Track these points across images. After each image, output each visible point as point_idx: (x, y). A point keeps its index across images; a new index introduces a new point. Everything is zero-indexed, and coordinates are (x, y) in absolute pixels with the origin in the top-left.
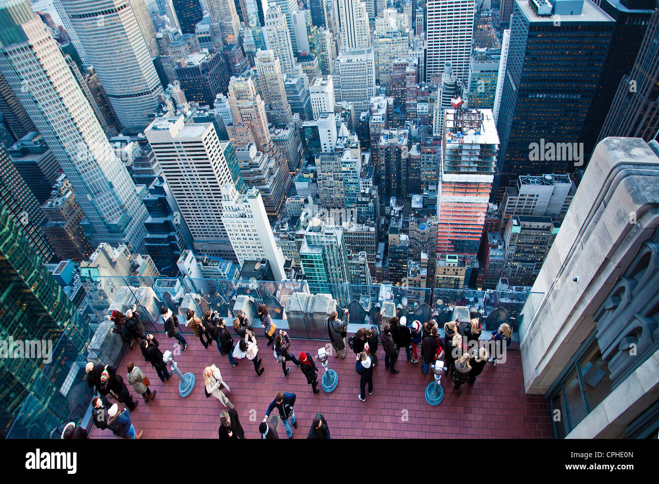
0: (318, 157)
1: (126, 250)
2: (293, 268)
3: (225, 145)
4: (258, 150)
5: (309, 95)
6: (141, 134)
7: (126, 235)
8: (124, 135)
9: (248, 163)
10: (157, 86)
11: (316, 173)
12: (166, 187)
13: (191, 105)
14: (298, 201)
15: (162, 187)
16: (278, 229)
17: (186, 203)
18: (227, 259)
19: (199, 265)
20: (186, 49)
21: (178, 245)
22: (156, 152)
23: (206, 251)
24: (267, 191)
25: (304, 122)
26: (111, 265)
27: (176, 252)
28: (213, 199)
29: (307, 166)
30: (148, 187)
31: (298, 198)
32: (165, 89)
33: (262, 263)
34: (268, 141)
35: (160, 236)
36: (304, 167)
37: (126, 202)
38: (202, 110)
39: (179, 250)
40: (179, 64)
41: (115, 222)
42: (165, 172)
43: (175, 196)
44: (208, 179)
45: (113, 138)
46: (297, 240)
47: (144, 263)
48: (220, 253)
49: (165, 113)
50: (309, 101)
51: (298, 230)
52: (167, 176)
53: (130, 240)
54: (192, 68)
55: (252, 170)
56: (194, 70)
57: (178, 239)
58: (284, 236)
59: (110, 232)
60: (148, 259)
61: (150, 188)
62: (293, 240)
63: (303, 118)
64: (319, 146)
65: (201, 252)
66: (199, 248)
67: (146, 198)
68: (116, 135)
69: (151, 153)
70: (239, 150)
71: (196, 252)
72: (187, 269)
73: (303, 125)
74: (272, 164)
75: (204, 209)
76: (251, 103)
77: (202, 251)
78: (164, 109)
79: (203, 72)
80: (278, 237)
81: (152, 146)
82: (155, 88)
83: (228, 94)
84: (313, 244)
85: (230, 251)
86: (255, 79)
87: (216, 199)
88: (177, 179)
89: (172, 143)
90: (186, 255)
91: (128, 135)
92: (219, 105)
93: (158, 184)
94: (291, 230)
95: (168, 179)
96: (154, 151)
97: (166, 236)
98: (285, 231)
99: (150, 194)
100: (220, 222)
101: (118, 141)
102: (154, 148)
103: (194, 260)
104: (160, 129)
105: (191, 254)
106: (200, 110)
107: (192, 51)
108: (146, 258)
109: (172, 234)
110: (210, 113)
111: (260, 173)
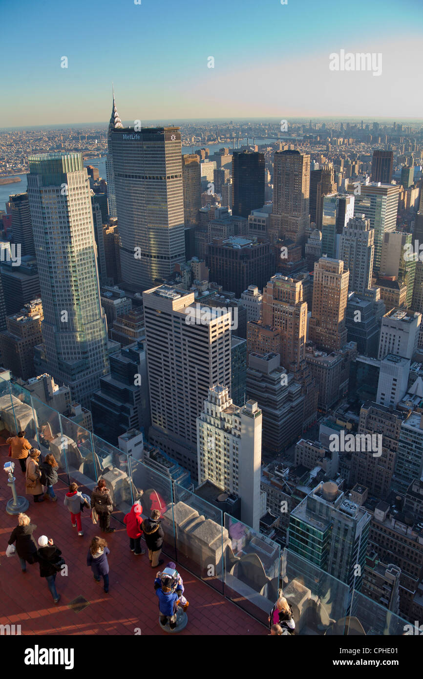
0: (366, 407)
1: (68, 393)
2: (274, 528)
3: (239, 342)
4: (281, 365)
5: (380, 326)
6: (139, 294)
7: (75, 380)
8: (120, 288)
9: (261, 375)
10: (179, 255)
11: (357, 425)
12: (142, 356)
13: (212, 286)
14: (315, 449)
15: (139, 354)
16: (271, 469)
17: (160, 383)
18: (186, 468)
19: (145, 454)
20: (230, 230)
21: (130, 420)
22: (146, 317)
23: (161, 444)
24: (275, 417)
25: (362, 357)
26: (46, 397)
27: (123, 426)
28: (196, 394)
29: (346, 411)
30: (122, 347)
31: (317, 446)
32: (186, 261)
33: (229, 497)
34: (300, 360)
35: (113, 401)
36: (341, 411)
37: (90, 351)
38: (223, 295)
39: (127, 425)
40: (215, 242)
41: (70, 363)
42: (148, 340)
43: (149, 369)
44: (198, 369)
45: (106, 287)
46: (294, 497)
47: (81, 415)
48: (179, 456)
49: (177, 283)
50: (378, 334)
51: (301, 485)
52: (148, 345)
53: (77, 387)
54: (230, 251)
55: (264, 384)
56: (232, 253)
57: (132, 414)
58: (277, 482)
59: (60, 369)
60: (88, 414)
61: (123, 348)
62: (290, 494)
63: (361, 350)
64: (374, 394)
65: (154, 442)
66: (153, 437)
67: (114, 357)
68: (112, 286)
69: (141, 316)
70: (254, 355)
71: (147, 438)
72: (129, 449)
73: (357, 359)
74: (295, 388)
75: (180, 400)
76: (291, 309)
77: (157, 442)
78: (177, 279)
79: (242, 258)
80: (268, 479)
81: (145, 310)
82: (176, 256)
83: (264, 289)
84: (317, 513)
85: (193, 462)
86: (309, 284)
87: (200, 396)
88: (160, 354)
89: (170, 315)
90: (134, 435)
91: (124, 289)
92: (248, 297)
93: (135, 349)
94: (289, 480)
95: (149, 349)
96: (145, 314)
97: (119, 404)
98: (281, 477)
99: (120, 355)
100: (194, 423)
101: (111, 291)
102: (146, 312)
103: (142, 445)
104: (162, 296)
105: (140, 437)
106: (221, 295)
107: (236, 233)
108: (85, 412)
109: (127, 405)
110: (232, 301)
111: (274, 392)
